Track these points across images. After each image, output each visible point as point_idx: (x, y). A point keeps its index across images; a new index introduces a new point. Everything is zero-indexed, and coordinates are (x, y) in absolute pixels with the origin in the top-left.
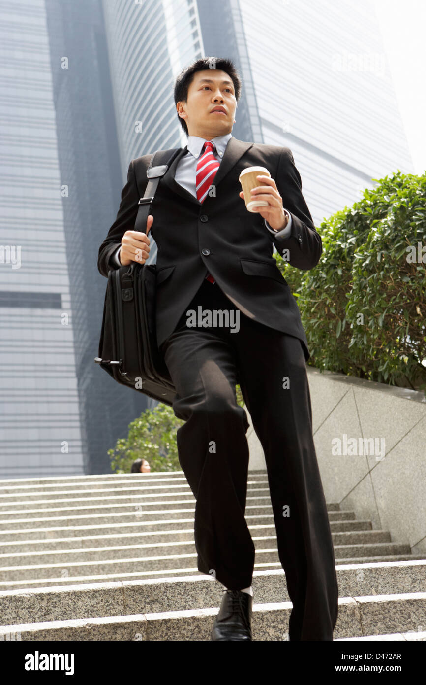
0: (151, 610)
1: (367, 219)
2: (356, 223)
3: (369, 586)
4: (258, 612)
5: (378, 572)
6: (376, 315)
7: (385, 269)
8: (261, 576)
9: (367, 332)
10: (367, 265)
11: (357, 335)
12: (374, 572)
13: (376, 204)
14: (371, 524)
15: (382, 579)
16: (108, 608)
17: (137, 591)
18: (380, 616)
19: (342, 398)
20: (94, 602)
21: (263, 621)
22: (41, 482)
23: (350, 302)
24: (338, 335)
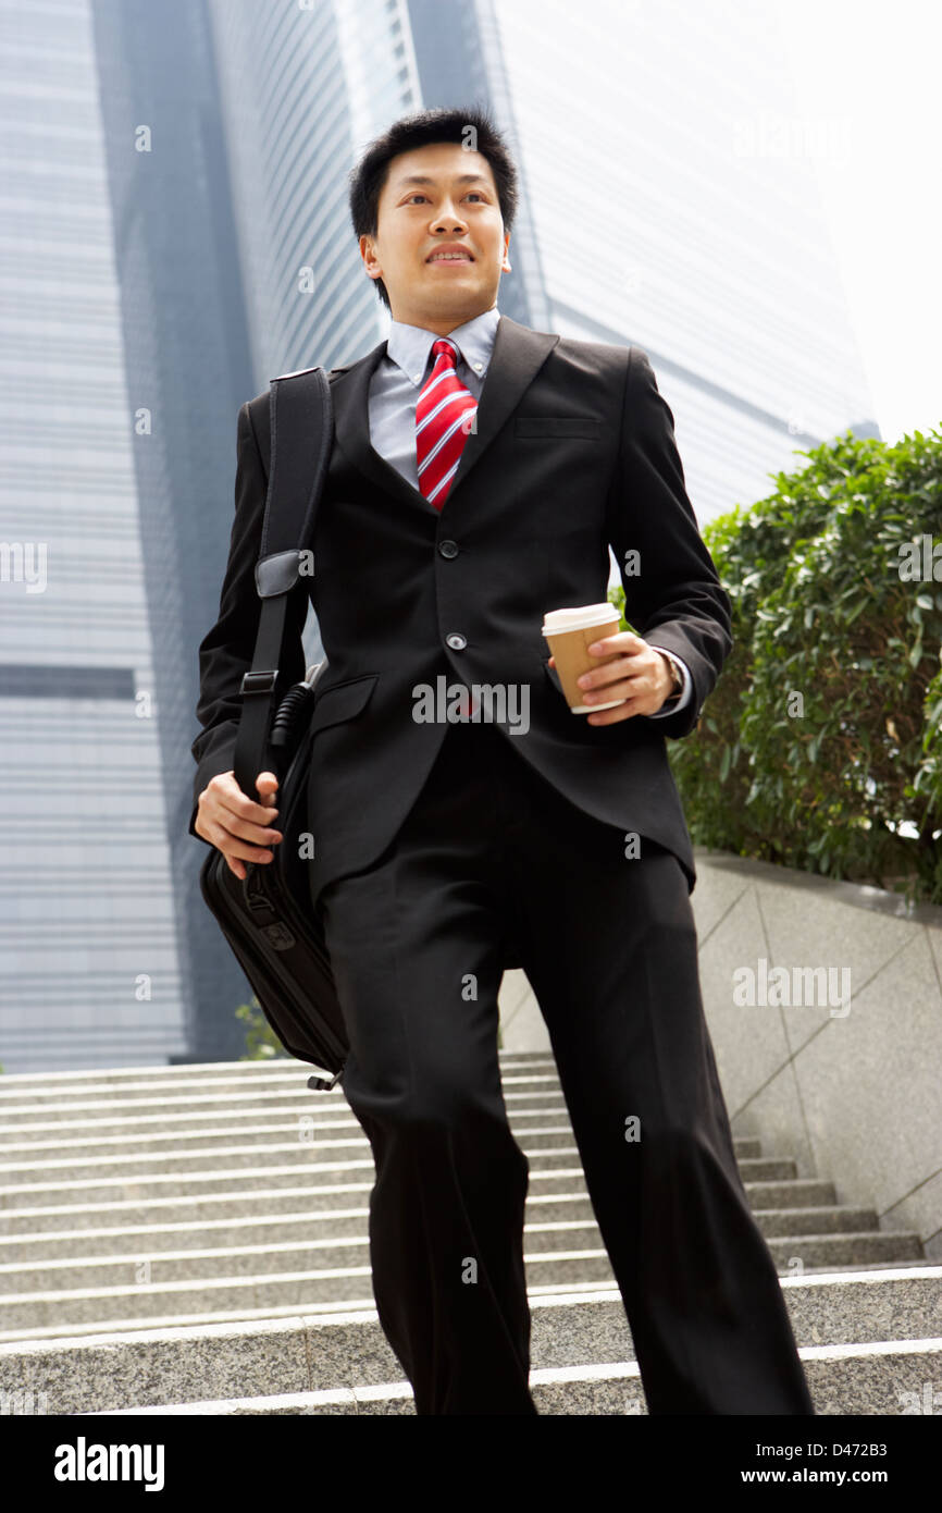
0: (363, 1374)
1: (782, 535)
2: (760, 544)
3: (806, 1322)
4: (582, 1382)
5: (824, 1294)
6: (805, 738)
7: (821, 644)
8: (584, 1304)
9: (784, 774)
10: (783, 634)
11: (764, 778)
12: (816, 1295)
13: (801, 503)
14: (794, 1168)
15: (832, 1309)
16: (275, 1372)
17: (333, 1338)
18: (831, 1389)
19: (733, 905)
20: (246, 1359)
21: (592, 1400)
22: (110, 1080)
23: (748, 709)
24: (723, 777)
